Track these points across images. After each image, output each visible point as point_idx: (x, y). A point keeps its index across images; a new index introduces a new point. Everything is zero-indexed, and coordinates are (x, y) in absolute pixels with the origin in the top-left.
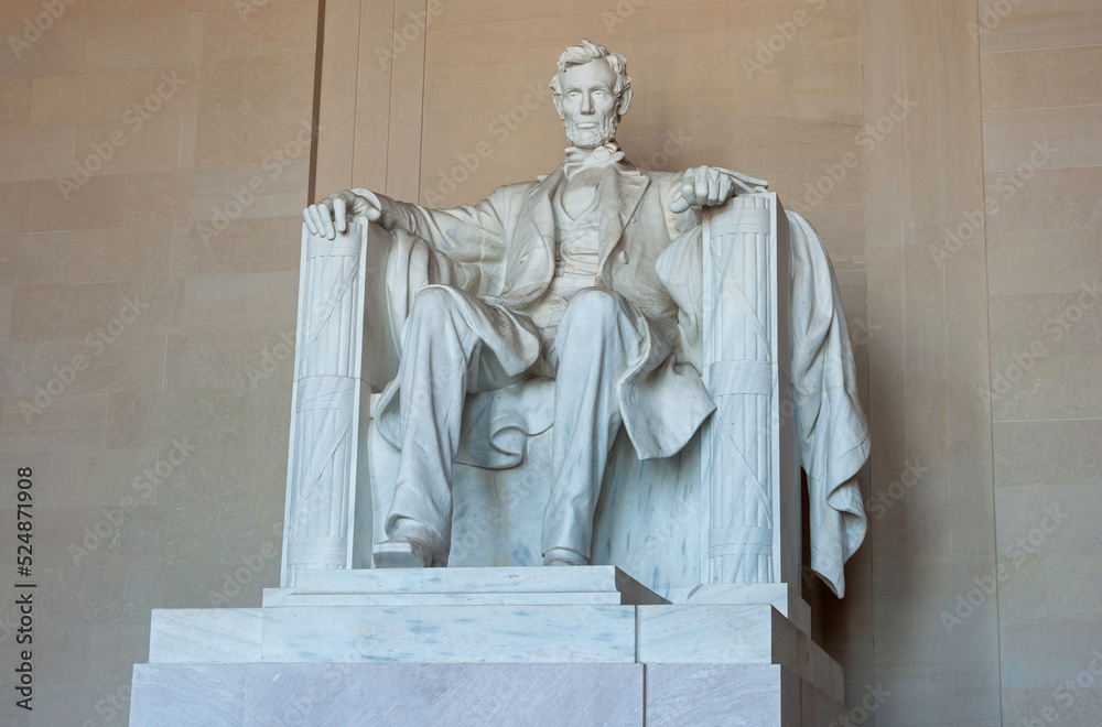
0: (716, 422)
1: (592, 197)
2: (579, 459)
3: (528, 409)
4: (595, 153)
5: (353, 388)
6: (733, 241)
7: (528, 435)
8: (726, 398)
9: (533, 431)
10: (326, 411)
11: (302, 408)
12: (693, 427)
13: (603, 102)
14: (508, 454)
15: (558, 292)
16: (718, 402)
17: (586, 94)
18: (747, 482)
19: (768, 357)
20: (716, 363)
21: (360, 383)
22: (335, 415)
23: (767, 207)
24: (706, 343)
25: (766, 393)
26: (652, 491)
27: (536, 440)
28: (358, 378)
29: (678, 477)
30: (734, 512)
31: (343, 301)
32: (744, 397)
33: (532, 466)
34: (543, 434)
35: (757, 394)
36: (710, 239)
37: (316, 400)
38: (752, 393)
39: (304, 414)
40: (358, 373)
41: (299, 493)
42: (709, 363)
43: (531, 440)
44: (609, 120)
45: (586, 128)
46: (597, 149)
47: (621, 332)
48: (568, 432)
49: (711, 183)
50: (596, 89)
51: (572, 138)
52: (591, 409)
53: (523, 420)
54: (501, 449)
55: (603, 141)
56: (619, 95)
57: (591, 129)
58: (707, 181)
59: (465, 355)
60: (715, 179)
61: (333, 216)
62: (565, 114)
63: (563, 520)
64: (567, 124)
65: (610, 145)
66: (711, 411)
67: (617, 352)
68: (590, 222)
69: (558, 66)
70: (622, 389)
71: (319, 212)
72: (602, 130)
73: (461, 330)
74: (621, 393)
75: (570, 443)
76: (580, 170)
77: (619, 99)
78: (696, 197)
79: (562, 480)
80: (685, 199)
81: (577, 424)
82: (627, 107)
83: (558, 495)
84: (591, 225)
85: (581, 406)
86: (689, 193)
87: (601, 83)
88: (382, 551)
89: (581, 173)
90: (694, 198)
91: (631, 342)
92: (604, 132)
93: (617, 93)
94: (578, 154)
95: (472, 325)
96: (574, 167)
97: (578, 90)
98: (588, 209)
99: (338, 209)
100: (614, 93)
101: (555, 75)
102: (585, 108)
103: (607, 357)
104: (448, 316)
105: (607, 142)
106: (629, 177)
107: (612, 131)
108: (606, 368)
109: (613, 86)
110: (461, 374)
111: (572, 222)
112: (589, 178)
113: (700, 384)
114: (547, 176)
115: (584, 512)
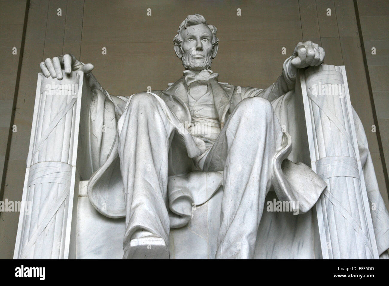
1: (205, 91)
2: (251, 207)
3: (193, 188)
4: (201, 73)
5: (71, 171)
8: (333, 179)
9: (196, 202)
10: (52, 184)
11: (34, 182)
12: (317, 195)
13: (207, 46)
14: (180, 217)
16: (327, 182)
17: (198, 39)
18: (356, 233)
19: (355, 156)
20: (322, 159)
21: (75, 169)
22: (58, 186)
23: (341, 72)
24: (311, 148)
25: (358, 177)
26: (275, 247)
27: (198, 210)
28: (74, 166)
29: (294, 236)
30: (350, 253)
31: (66, 117)
32: (345, 179)
33: (195, 227)
34: (202, 206)
35: (353, 177)
36: (307, 90)
37: (45, 176)
38: (350, 177)
39: (34, 187)
40: (74, 163)
41: (27, 240)
42: (315, 160)
43: (194, 209)
44: (209, 57)
45: (198, 58)
46: (203, 71)
47: (274, 125)
48: (237, 192)
49: (315, 50)
50: (204, 38)
51: (188, 64)
52: (259, 172)
53: (191, 194)
54: (177, 212)
55: (206, 66)
56: (214, 45)
57: (201, 59)
58: (313, 48)
59: (167, 135)
60: (317, 48)
61: (63, 66)
62: (184, 52)
63: (241, 251)
64: (185, 58)
65: (210, 70)
66: (326, 186)
67: (272, 138)
68: (207, 101)
69: (180, 27)
70: (276, 162)
71: (53, 62)
72: (206, 61)
73: (164, 119)
74: (276, 164)
75: (240, 199)
76: (193, 81)
77: (213, 47)
78: (307, 56)
79: (237, 223)
80: (300, 57)
81: (247, 184)
82: (216, 54)
83: (232, 234)
84: (207, 103)
85: (251, 170)
86: (304, 53)
87: (206, 35)
88: (139, 244)
89: (194, 82)
90: (306, 57)
91: (278, 134)
92: (207, 62)
93: (213, 44)
94: (190, 74)
95: (170, 119)
96: (190, 79)
97: (194, 38)
98: (204, 95)
99: (67, 59)
100: (212, 43)
101: (178, 33)
102: (199, 45)
103: (267, 139)
104: (156, 109)
105: (208, 68)
106: (223, 84)
107: (210, 63)
108: (267, 147)
109: (212, 39)
110: (167, 145)
111: (196, 101)
112: (201, 83)
113: (312, 171)
114: (174, 83)
115: (253, 246)
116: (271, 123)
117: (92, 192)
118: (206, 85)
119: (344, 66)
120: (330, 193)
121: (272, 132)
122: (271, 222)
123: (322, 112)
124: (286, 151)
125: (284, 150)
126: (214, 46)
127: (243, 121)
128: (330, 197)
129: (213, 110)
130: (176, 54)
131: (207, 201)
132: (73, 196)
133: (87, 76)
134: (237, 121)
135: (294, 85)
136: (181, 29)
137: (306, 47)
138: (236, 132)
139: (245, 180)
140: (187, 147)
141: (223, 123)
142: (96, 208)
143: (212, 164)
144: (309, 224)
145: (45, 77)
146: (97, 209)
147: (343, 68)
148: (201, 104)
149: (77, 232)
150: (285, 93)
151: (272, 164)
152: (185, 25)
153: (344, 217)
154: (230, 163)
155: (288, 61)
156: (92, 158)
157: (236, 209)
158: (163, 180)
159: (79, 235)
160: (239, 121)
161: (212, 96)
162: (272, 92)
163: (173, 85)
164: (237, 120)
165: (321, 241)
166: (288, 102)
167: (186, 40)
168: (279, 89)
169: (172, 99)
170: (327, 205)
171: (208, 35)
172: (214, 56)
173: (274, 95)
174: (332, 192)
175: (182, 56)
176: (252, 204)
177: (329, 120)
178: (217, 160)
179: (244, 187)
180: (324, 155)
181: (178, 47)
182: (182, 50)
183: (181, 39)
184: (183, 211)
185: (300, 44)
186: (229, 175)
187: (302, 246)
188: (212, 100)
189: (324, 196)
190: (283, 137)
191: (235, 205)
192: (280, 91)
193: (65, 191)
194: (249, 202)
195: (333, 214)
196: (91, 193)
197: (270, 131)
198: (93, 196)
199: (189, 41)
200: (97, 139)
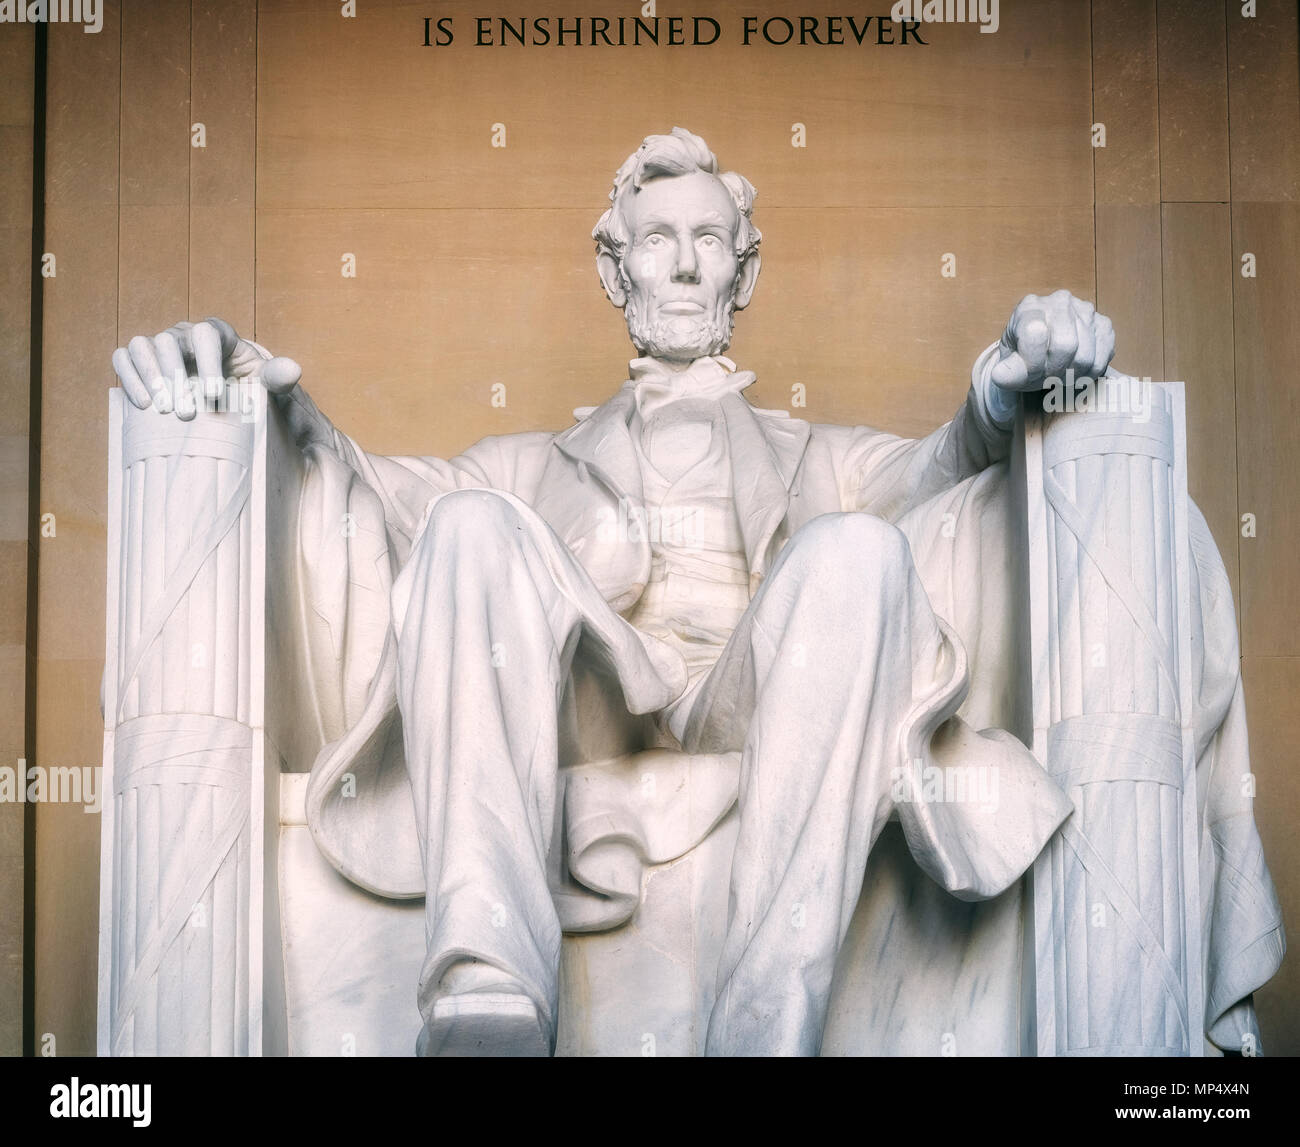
0: (1072, 837)
1: (705, 444)
2: (820, 883)
4: (694, 369)
5: (249, 746)
6: (1105, 471)
7: (648, 863)
8: (1095, 789)
9: (657, 854)
10: (190, 787)
11: (132, 779)
12: (1037, 838)
13: (716, 264)
14: (604, 897)
15: (657, 610)
16: (1077, 797)
17: (685, 236)
18: (1145, 959)
19: (1177, 713)
20: (1068, 719)
21: (262, 739)
22: (212, 797)
23: (1168, 410)
24: (1038, 682)
25: (1176, 784)
26: (901, 990)
27: (662, 875)
28: (258, 728)
29: (962, 961)
30: (1118, 1016)
31: (219, 556)
32: (1135, 787)
33: (650, 931)
34: (676, 863)
35: (1161, 784)
36: (1044, 471)
37: (166, 763)
38: (1149, 781)
39: (135, 796)
40: (258, 716)
41: (133, 962)
42: (1047, 724)
43: (650, 874)
44: (724, 306)
45: (683, 313)
46: (699, 362)
47: (910, 615)
48: (782, 831)
49: (1079, 325)
50: (705, 231)
51: (647, 336)
52: (851, 773)
53: (640, 827)
54: (595, 886)
55: (713, 345)
56: (741, 260)
57: (692, 317)
58: (1073, 321)
59: (554, 642)
60: (1086, 318)
61: (191, 365)
62: (632, 287)
63: (782, 1012)
64: (634, 309)
65: (724, 360)
66: (1069, 812)
67: (902, 656)
68: (707, 487)
69: (617, 181)
70: (909, 738)
71: (155, 350)
72: (710, 323)
73: (544, 589)
74: (908, 746)
75: (789, 853)
76: (663, 402)
77: (740, 269)
78: (1049, 353)
79: (774, 930)
80: (1023, 356)
81: (811, 808)
82: (750, 293)
83: (760, 963)
84: (709, 494)
85: (825, 765)
86: (1039, 341)
87: (715, 222)
88: (460, 1013)
89: (667, 406)
90: (1044, 356)
91: (924, 643)
92: (714, 327)
93: (739, 253)
94: (656, 375)
95: (564, 586)
96: (653, 394)
97: (666, 230)
98: (700, 462)
99: (205, 342)
100: (735, 250)
101: (610, 204)
102: (687, 265)
103: (884, 664)
104: (516, 551)
105: (718, 351)
106: (770, 418)
107: (727, 330)
108: (881, 687)
109: (734, 235)
110: (552, 679)
111: (666, 484)
112: (690, 412)
113: (1034, 761)
114: (595, 408)
115: (821, 999)
116: (898, 607)
117: (322, 817)
118: (707, 420)
119: (1183, 383)
120: (1079, 834)
121: (903, 637)
122: (893, 916)
123: (1087, 559)
124: (945, 702)
125: (939, 698)
126: (743, 261)
127: (805, 600)
128: (1078, 847)
129: (732, 517)
130: (604, 288)
131: (691, 849)
132: (262, 825)
133: (281, 402)
134: (789, 598)
135: (1007, 445)
136: (621, 191)
137: (1047, 315)
138: (784, 636)
139: (805, 796)
140: (621, 680)
141: (758, 575)
142: (337, 867)
143: (710, 724)
144: (1008, 926)
145: (133, 407)
146: (340, 870)
147: (1177, 391)
148: (689, 496)
149: (284, 935)
150: (976, 469)
151: (897, 743)
152: (634, 172)
153: (1115, 909)
154: (760, 737)
155: (990, 357)
156: (317, 691)
157: (776, 885)
158: (540, 798)
159: (289, 945)
160: (794, 597)
161: (727, 463)
162: (936, 461)
163: (590, 417)
164: (787, 594)
165: (1039, 981)
166: (985, 505)
167: (638, 238)
168: (957, 451)
169: (588, 475)
170: (1069, 871)
171: (720, 218)
172: (742, 302)
173: (942, 474)
174: (1088, 827)
175: (627, 301)
176: (823, 874)
177: (1106, 586)
178: (726, 714)
179: (800, 817)
180: (1075, 708)
181: (609, 260)
182: (626, 277)
183: (620, 234)
184: (613, 881)
185: (1031, 302)
186: (756, 777)
187: (985, 991)
188: (726, 481)
189: (1061, 842)
190: (940, 649)
191: (772, 873)
192: (961, 461)
193: (234, 810)
194: (813, 868)
195: (1084, 899)
196: (317, 819)
197: (896, 635)
198: (324, 830)
199: (651, 244)
200: (329, 626)
